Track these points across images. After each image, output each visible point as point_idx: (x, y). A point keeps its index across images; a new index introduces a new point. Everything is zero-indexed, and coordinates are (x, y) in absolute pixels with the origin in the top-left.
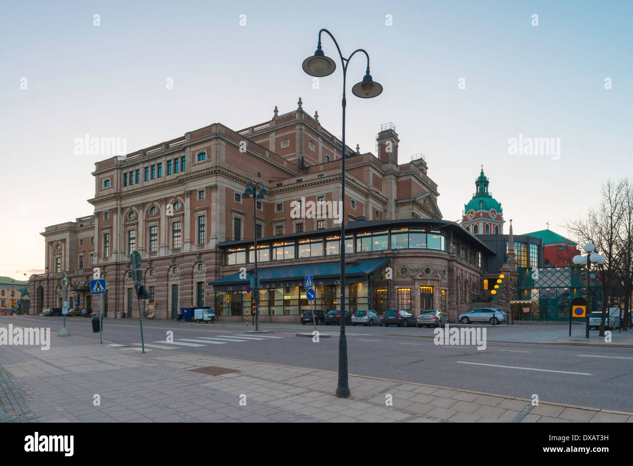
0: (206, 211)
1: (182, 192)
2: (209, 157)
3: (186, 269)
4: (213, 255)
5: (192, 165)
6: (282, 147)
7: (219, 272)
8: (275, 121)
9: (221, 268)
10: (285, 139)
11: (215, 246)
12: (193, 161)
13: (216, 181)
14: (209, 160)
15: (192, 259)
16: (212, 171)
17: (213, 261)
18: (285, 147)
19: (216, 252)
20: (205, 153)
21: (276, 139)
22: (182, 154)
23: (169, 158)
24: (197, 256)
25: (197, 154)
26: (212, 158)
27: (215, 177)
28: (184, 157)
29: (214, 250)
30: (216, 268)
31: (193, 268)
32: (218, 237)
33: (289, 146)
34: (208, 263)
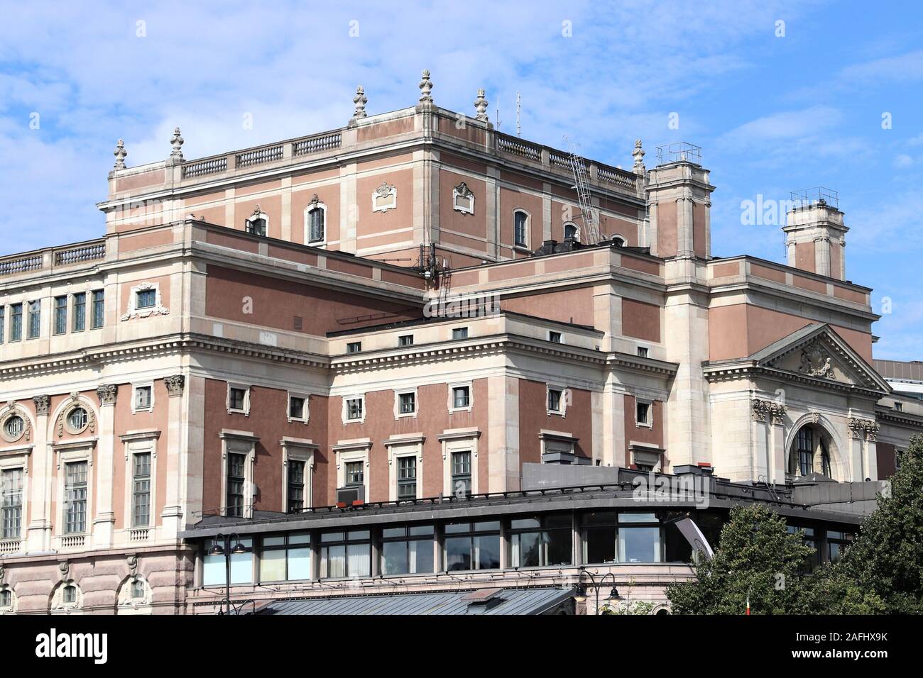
0: (153, 443)
1: (94, 386)
2: (165, 303)
3: (97, 594)
4: (172, 559)
5: (120, 318)
6: (375, 209)
7: (186, 605)
8: (354, 132)
9: (191, 593)
10: (384, 184)
11: (175, 536)
12: (124, 308)
13: (182, 367)
14: (163, 310)
15: (115, 568)
16: (171, 344)
17: (172, 574)
18: (384, 208)
19: (179, 554)
20: (154, 290)
21: (360, 183)
22: (97, 285)
23: (60, 291)
24: (130, 559)
25: (134, 290)
26: (172, 305)
27: (178, 356)
28: (102, 291)
29: (174, 548)
30: (177, 594)
31: (118, 591)
32: (184, 511)
33: (394, 206)
34: (156, 580)
